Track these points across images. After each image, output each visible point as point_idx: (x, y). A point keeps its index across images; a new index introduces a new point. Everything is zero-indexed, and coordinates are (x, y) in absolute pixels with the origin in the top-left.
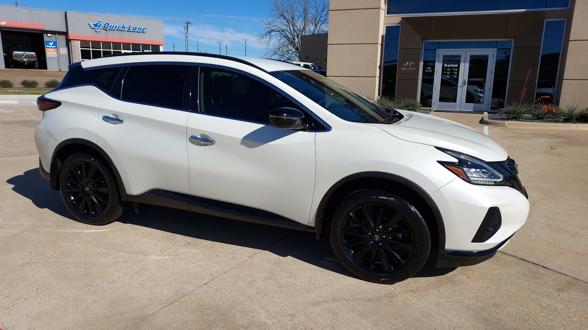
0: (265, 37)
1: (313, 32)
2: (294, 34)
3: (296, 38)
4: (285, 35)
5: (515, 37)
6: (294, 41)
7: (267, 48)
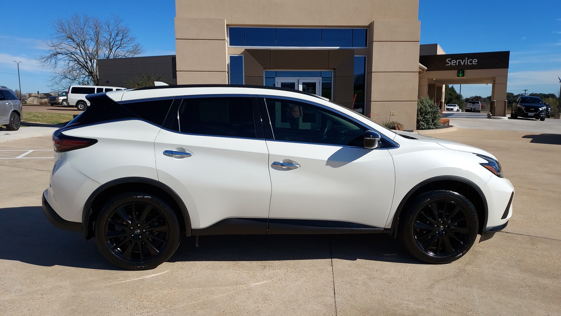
0: (50, 60)
1: (108, 56)
2: (86, 57)
3: (89, 61)
4: (76, 58)
5: (334, 69)
6: (87, 65)
7: (54, 72)
